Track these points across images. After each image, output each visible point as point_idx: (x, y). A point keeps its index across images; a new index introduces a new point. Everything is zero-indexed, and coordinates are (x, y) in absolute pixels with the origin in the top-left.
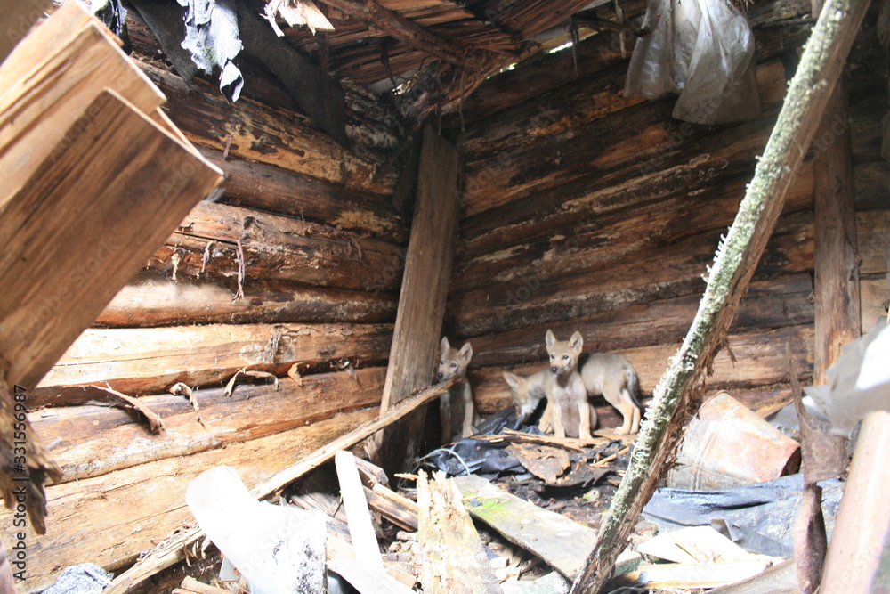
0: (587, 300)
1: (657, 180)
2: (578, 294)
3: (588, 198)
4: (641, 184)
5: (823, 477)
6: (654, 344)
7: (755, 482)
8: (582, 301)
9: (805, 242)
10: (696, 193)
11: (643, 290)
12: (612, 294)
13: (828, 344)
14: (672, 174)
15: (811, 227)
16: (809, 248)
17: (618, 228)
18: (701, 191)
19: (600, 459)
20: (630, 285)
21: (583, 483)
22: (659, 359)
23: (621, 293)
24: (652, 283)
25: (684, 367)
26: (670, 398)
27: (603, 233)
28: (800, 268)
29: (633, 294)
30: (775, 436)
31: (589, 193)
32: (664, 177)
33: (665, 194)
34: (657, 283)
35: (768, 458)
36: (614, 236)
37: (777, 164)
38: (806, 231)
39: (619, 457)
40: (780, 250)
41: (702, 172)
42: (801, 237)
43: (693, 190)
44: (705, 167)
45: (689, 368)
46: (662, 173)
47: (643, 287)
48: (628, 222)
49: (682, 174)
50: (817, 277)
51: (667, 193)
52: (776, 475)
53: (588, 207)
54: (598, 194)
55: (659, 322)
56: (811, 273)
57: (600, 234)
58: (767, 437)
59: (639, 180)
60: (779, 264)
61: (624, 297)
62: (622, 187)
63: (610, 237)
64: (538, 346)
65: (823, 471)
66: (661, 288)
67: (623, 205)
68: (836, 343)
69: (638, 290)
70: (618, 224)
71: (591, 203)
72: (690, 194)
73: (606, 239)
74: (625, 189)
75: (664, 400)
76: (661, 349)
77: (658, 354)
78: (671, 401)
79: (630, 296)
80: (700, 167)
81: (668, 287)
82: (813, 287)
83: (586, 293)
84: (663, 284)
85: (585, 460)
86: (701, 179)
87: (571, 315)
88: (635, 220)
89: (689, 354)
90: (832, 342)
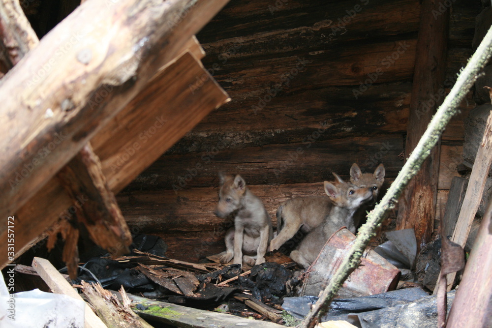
0: (207, 138)
1: (283, 36)
2: (199, 132)
3: (218, 44)
4: (268, 38)
5: (452, 271)
6: (264, 183)
7: (369, 295)
8: (203, 138)
9: (401, 108)
10: (316, 53)
11: (260, 134)
12: (231, 135)
13: (411, 196)
14: (297, 33)
15: (408, 95)
16: (405, 113)
17: (243, 75)
18: (321, 52)
19: (222, 281)
20: (249, 128)
21: (216, 298)
22: (267, 197)
23: (240, 134)
24: (268, 129)
25: (389, 206)
26: (378, 223)
27: (229, 78)
28: (395, 130)
29: (250, 136)
30: (383, 263)
31: (220, 39)
32: (290, 35)
33: (288, 50)
34: (273, 129)
35: (378, 278)
36: (239, 82)
37: (455, 109)
38: (404, 99)
39: (241, 278)
40: (381, 112)
41: (323, 36)
42: (400, 104)
43: (313, 50)
44: (327, 31)
45: (391, 207)
46: (288, 31)
47: (260, 131)
48: (252, 71)
49: (306, 34)
50: (408, 139)
51: (290, 49)
52: (384, 290)
53: (217, 52)
54: (227, 41)
55: (271, 164)
56: (404, 134)
57: (226, 79)
58: (378, 263)
59: (268, 34)
60: (379, 124)
61: (242, 139)
62: (251, 38)
63: (234, 82)
64: (157, 176)
65: (452, 268)
66: (276, 133)
67: (250, 55)
68: (417, 195)
69: (255, 134)
70: (243, 72)
71: (220, 49)
72: (310, 53)
73: (230, 84)
74: (253, 41)
75: (375, 224)
76: (270, 188)
77: (267, 193)
78: (379, 225)
79: (248, 138)
80: (322, 30)
81: (282, 134)
82: (404, 146)
83: (208, 131)
84: (278, 131)
85: (210, 280)
86: (322, 41)
87: (190, 150)
88: (259, 70)
89: (393, 199)
90: (414, 195)
